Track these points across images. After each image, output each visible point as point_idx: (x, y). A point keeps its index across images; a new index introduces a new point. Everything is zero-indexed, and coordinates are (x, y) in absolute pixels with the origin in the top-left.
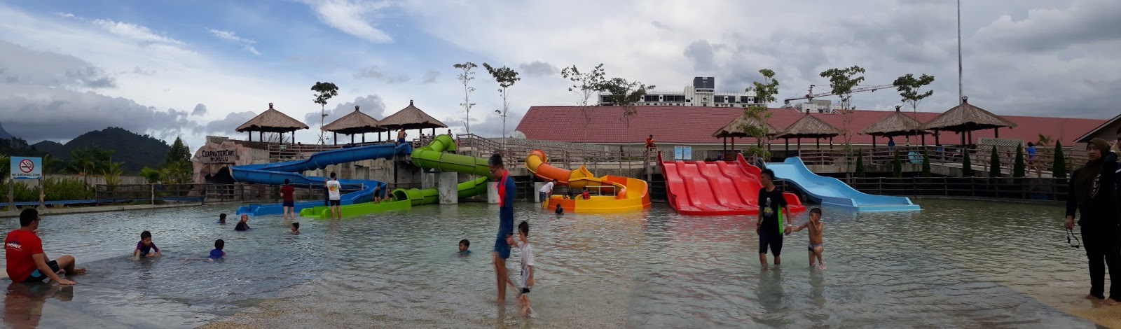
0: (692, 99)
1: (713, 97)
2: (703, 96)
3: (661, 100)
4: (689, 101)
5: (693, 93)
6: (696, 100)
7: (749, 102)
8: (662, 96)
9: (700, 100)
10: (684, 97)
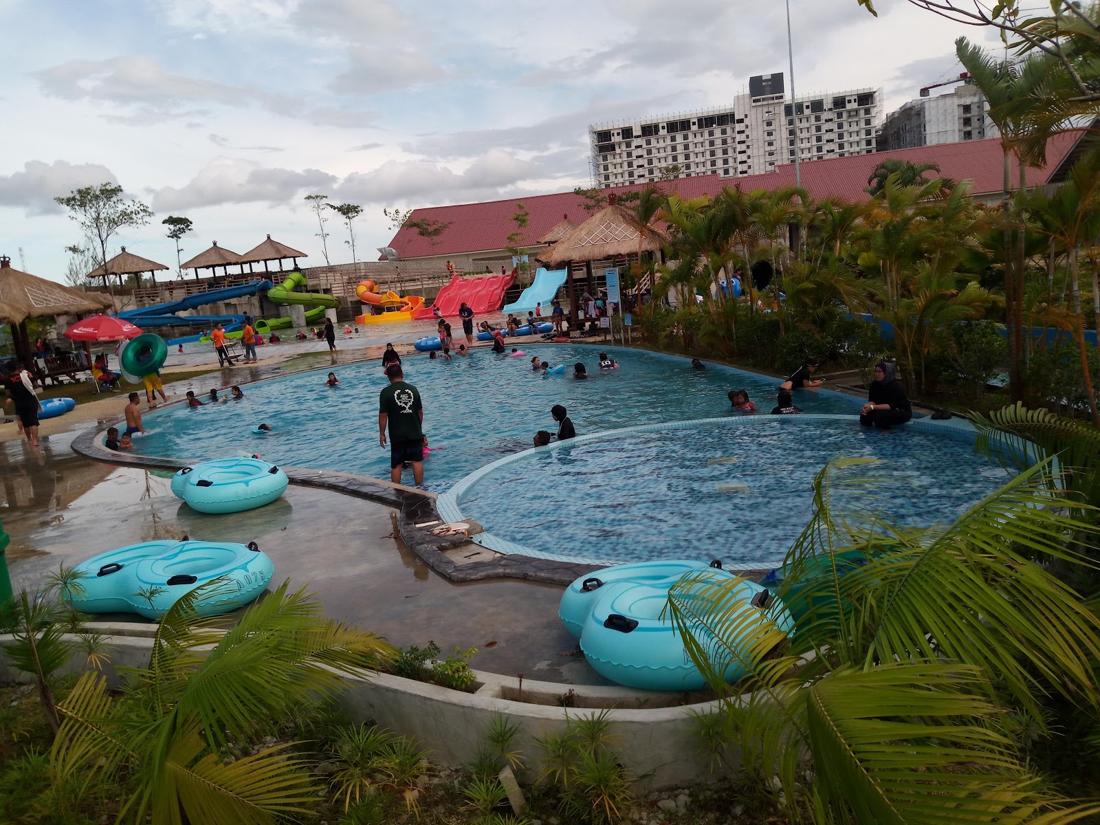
0: (746, 116)
1: (783, 107)
2: (766, 109)
3: (694, 128)
4: (741, 121)
5: (747, 107)
6: (754, 117)
7: (849, 106)
8: (696, 120)
9: (760, 116)
10: (733, 115)
